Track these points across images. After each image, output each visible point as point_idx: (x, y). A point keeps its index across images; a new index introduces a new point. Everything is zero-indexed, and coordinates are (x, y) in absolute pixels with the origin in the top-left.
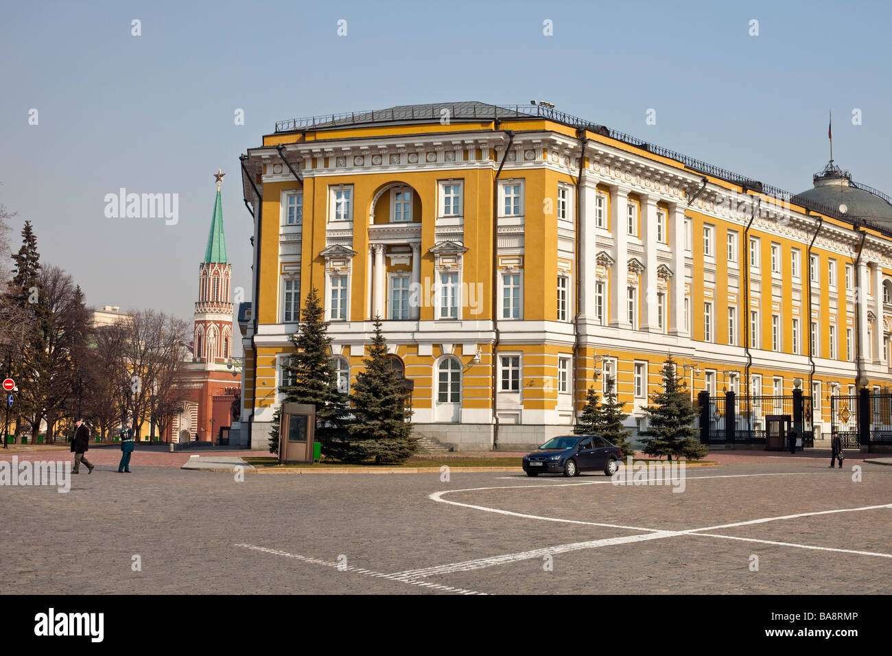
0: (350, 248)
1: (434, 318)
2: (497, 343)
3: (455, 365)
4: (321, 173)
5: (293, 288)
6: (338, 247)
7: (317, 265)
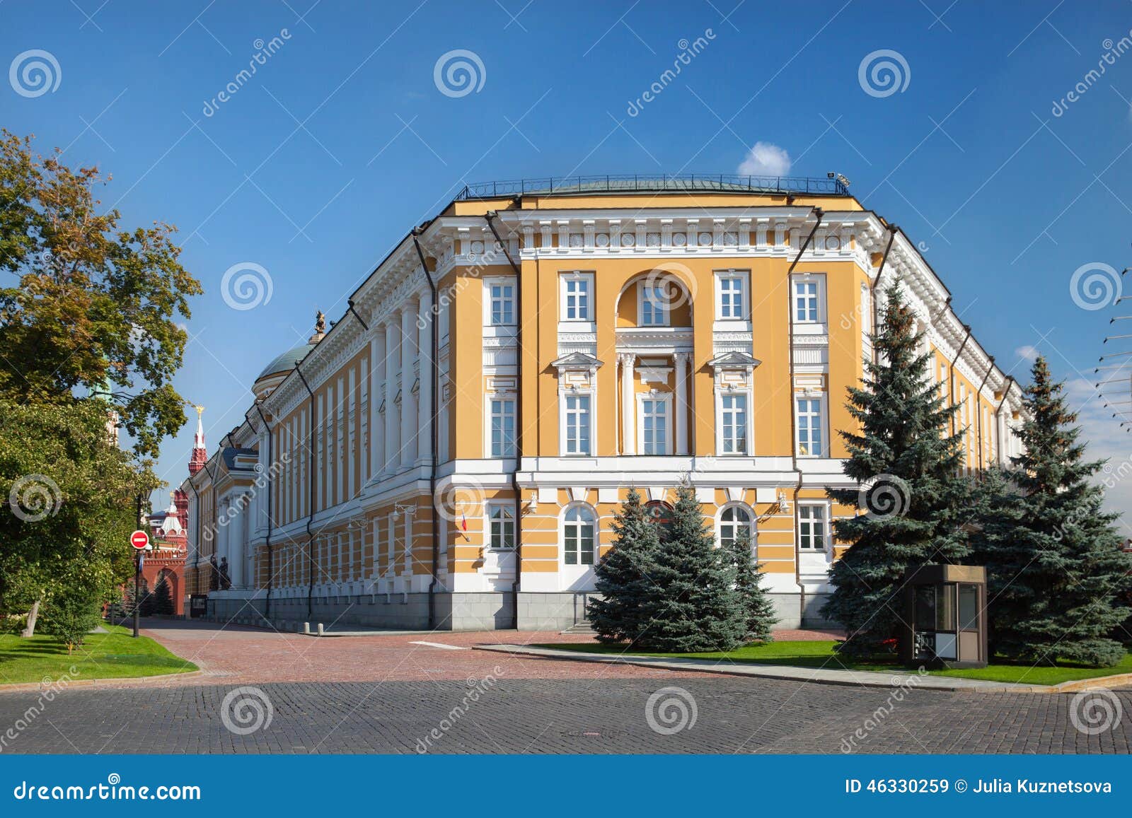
0: (594, 357)
1: (715, 453)
2: (800, 486)
3: (744, 516)
4: (548, 251)
5: (503, 411)
6: (577, 355)
7: (547, 378)
